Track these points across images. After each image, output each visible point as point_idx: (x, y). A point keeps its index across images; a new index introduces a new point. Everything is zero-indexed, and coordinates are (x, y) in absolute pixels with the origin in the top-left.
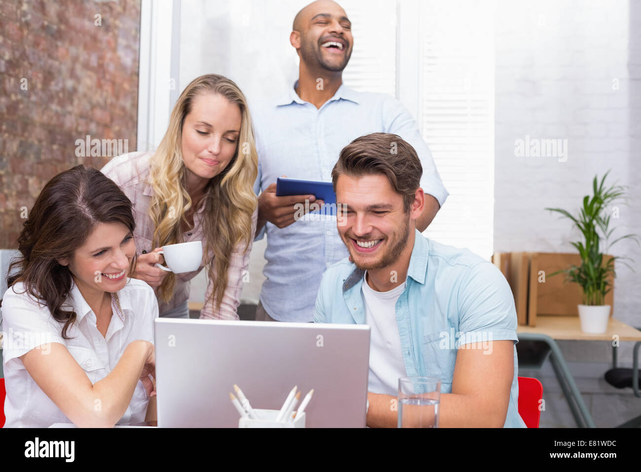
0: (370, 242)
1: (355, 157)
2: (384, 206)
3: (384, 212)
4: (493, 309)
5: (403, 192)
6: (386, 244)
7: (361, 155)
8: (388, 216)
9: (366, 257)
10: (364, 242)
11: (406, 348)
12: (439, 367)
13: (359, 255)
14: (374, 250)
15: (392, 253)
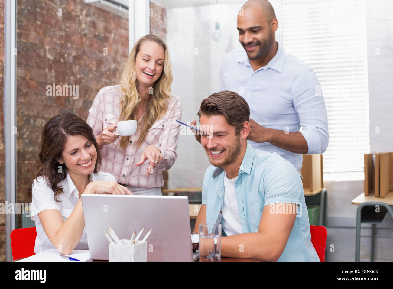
0: (217, 152)
1: (206, 106)
2: (222, 132)
3: (223, 135)
4: (282, 186)
5: (234, 124)
6: (226, 153)
7: (209, 104)
8: (226, 137)
9: (216, 160)
10: (214, 152)
11: (240, 209)
12: (255, 218)
13: (213, 159)
14: (220, 156)
15: (231, 157)
